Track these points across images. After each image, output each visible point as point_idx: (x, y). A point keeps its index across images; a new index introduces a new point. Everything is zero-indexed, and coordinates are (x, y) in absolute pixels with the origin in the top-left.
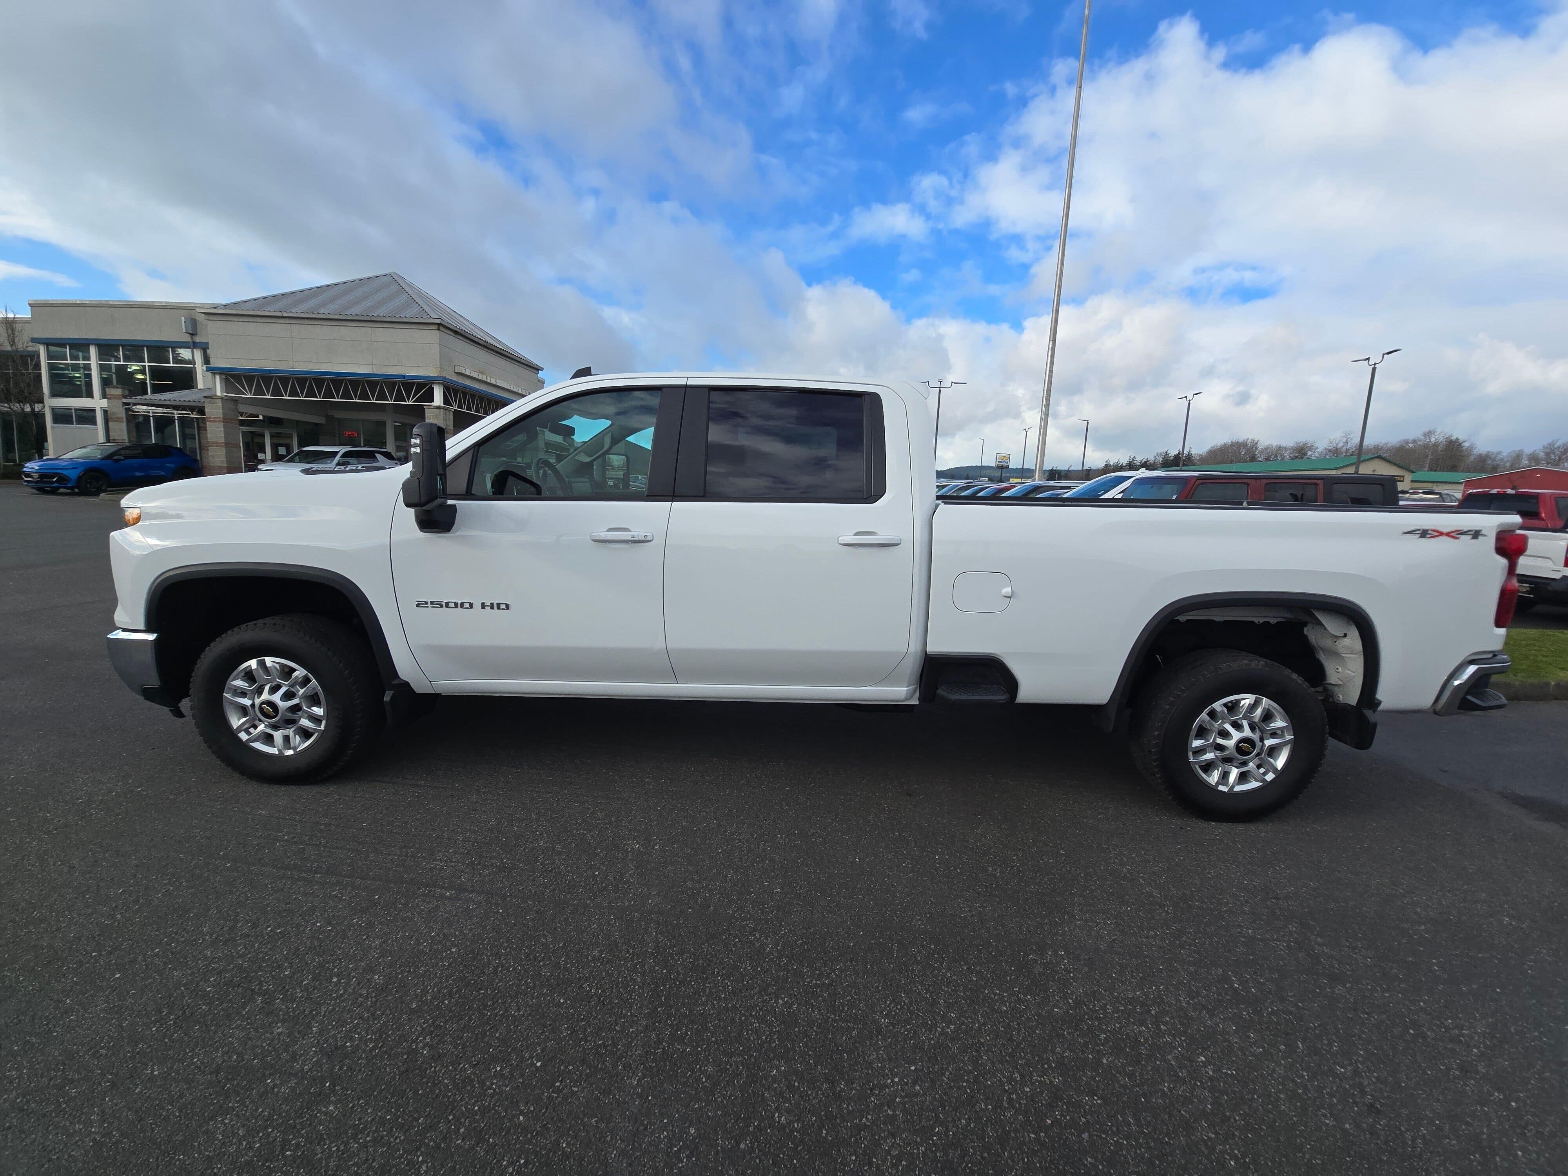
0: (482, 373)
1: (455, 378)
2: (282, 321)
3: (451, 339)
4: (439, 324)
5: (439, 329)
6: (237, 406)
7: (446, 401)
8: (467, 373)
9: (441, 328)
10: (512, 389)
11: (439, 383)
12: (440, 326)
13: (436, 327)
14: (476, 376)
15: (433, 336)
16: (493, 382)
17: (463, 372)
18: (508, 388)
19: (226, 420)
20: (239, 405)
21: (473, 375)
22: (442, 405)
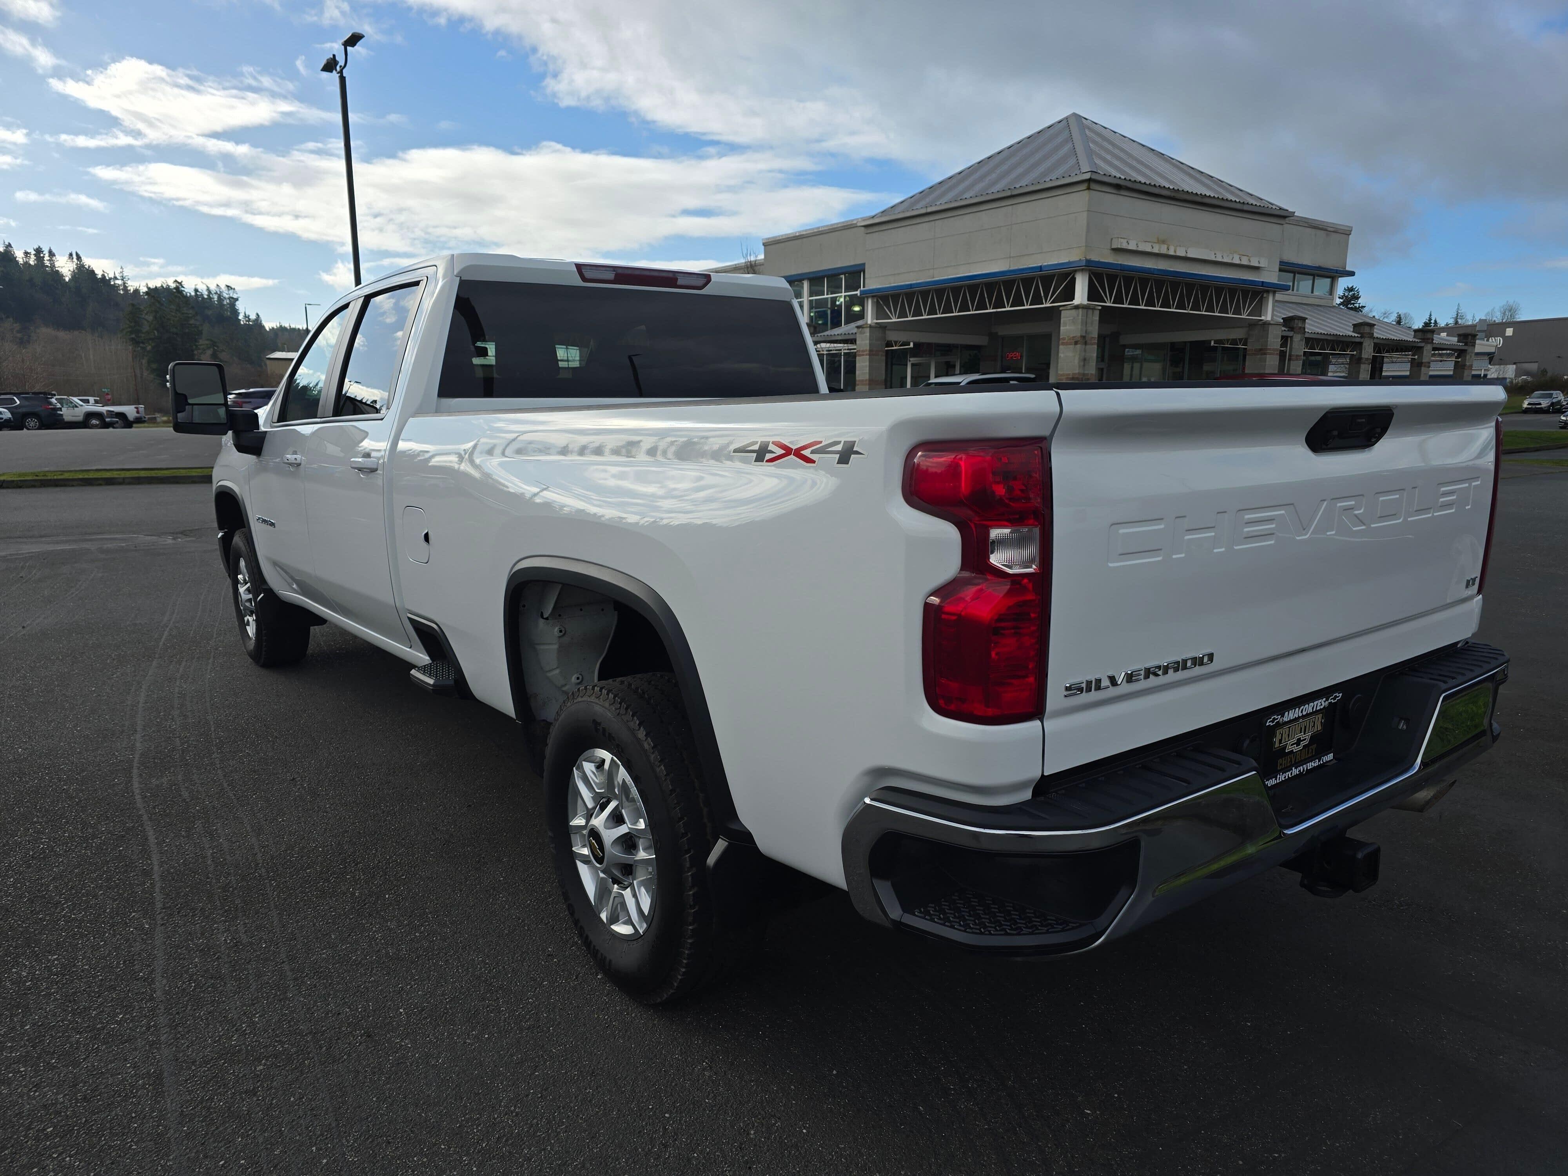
0: (1164, 242)
1: (1110, 259)
2: (926, 219)
3: (1110, 201)
4: (1089, 181)
5: (1089, 188)
6: (885, 333)
7: (1093, 294)
8: (1132, 246)
9: (1093, 186)
10: (1219, 259)
11: (1082, 270)
12: (1090, 183)
13: (1084, 186)
14: (1149, 249)
15: (1080, 199)
16: (1181, 253)
17: (1124, 246)
18: (1212, 258)
19: (872, 353)
20: (887, 332)
21: (1141, 248)
22: (1086, 302)
